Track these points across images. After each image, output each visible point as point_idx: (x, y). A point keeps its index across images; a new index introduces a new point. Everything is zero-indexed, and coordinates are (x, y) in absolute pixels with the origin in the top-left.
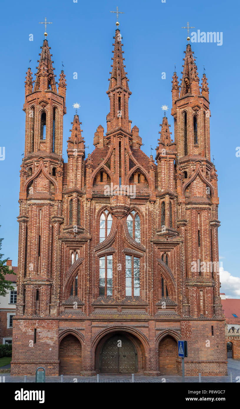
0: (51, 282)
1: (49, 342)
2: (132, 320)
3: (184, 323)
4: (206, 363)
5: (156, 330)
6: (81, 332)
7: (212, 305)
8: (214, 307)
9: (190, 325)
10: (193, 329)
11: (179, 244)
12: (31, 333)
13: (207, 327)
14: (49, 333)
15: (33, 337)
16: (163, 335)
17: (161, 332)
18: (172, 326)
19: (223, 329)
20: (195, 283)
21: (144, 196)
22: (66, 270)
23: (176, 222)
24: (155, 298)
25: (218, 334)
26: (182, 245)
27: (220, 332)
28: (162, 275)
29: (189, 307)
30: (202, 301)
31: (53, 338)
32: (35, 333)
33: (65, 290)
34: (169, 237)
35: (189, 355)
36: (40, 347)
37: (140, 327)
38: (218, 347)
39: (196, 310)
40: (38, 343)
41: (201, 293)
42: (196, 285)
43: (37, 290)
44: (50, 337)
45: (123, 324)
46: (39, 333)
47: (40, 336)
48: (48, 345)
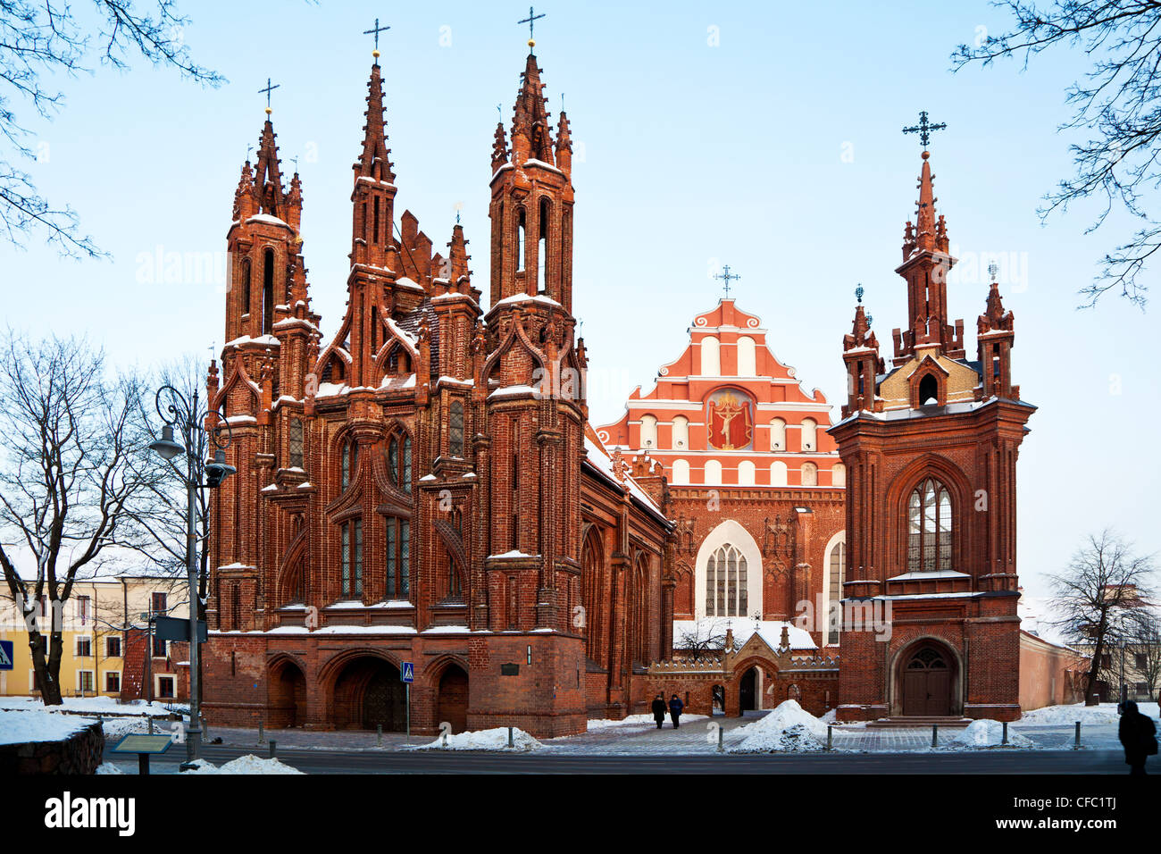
0: (257, 574)
1: (254, 674)
3: (476, 642)
4: (513, 714)
5: (426, 654)
6: (302, 658)
7: (533, 605)
8: (537, 608)
9: (487, 646)
10: (494, 652)
11: (471, 487)
12: (227, 659)
13: (518, 649)
14: (253, 660)
15: (230, 665)
16: (438, 664)
17: (434, 657)
18: (455, 646)
19: (549, 652)
20: (496, 564)
21: (405, 397)
22: (281, 550)
23: (470, 442)
24: (428, 596)
25: (540, 660)
26: (478, 490)
27: (543, 657)
28: (447, 552)
29: (488, 611)
30: (514, 598)
31: (259, 668)
32: (233, 659)
33: (280, 587)
34: (450, 475)
35: (483, 700)
36: (240, 682)
37: (396, 649)
38: (538, 685)
39: (498, 616)
40: (237, 675)
41: (513, 582)
42: (497, 566)
43: (236, 586)
44: (254, 665)
45: (368, 645)
46: (239, 658)
47: (239, 663)
48: (252, 678)
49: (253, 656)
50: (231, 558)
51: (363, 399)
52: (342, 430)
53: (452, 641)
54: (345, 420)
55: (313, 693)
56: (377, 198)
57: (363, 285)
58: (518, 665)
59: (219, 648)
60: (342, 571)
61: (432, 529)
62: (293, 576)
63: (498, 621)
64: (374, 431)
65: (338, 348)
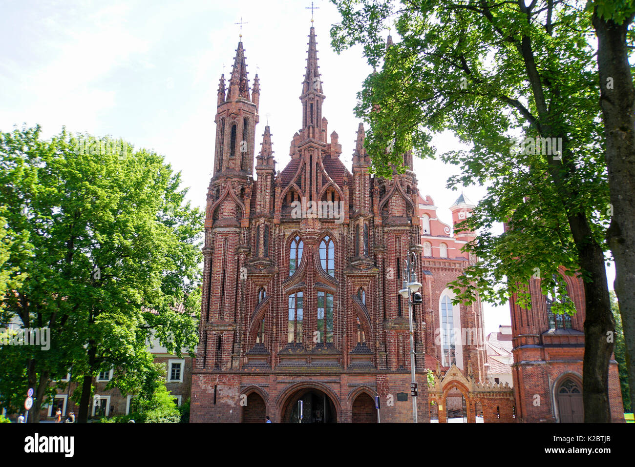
0: (235, 327)
1: (230, 402)
2: (322, 374)
3: (380, 377)
5: (349, 386)
6: (266, 389)
8: (415, 355)
9: (387, 380)
11: (375, 276)
12: (212, 391)
14: (230, 391)
15: (213, 396)
16: (357, 393)
17: (355, 388)
18: (367, 381)
23: (373, 248)
24: (349, 345)
25: (420, 391)
26: (379, 278)
27: (421, 388)
28: (357, 316)
29: (387, 357)
30: (402, 348)
31: (234, 397)
32: (215, 391)
33: (250, 336)
34: (364, 268)
35: (386, 418)
36: (220, 409)
37: (330, 382)
38: (419, 408)
40: (217, 403)
41: (402, 338)
42: (392, 327)
43: (220, 336)
44: (230, 395)
45: (311, 379)
46: (220, 390)
47: (220, 394)
48: (228, 406)
49: (230, 388)
50: (217, 315)
53: (366, 377)
54: (296, 228)
58: (407, 394)
59: (205, 383)
61: (350, 301)
62: (257, 329)
63: (394, 364)
64: (317, 238)
65: (295, 185)
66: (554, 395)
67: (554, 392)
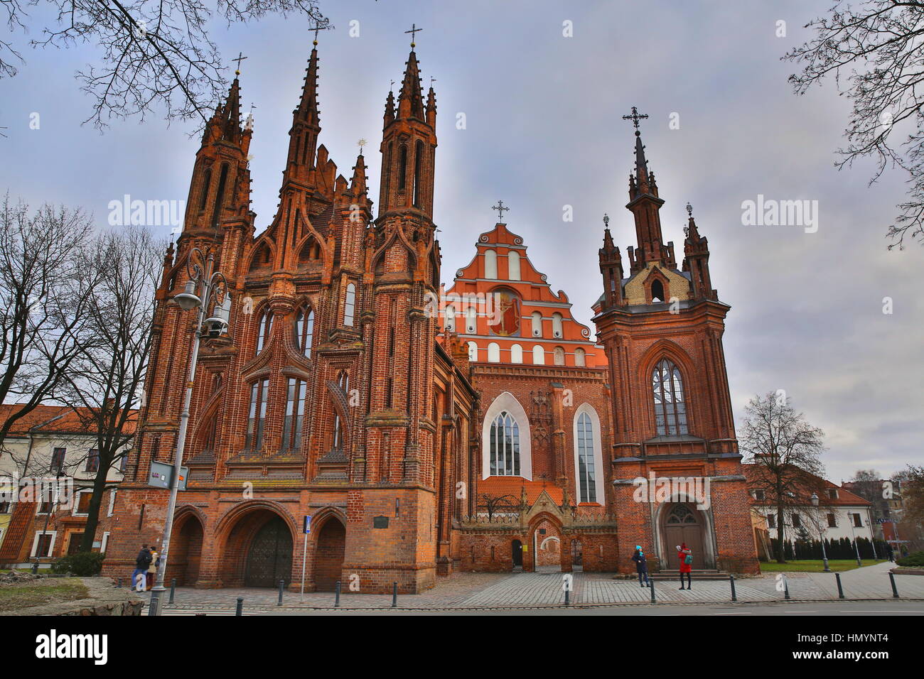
0: (176, 427)
1: (159, 526)
2: (276, 490)
3: (353, 494)
4: (382, 568)
5: (311, 507)
6: (204, 510)
7: (401, 459)
8: (404, 462)
9: (362, 498)
10: (367, 504)
11: (358, 354)
12: (137, 512)
13: (389, 501)
14: (160, 512)
15: (139, 518)
16: (320, 517)
17: (318, 510)
18: (336, 499)
19: (414, 504)
20: (375, 421)
21: (314, 278)
22: (200, 406)
23: (359, 316)
24: (317, 450)
25: (405, 513)
26: (363, 356)
27: (408, 510)
28: (335, 410)
29: (365, 465)
30: (387, 452)
32: (142, 512)
33: (194, 439)
34: (343, 342)
35: (357, 553)
36: (145, 536)
37: (287, 502)
38: (403, 538)
39: (374, 470)
40: (143, 529)
41: (387, 438)
42: (375, 423)
43: (157, 439)
44: (160, 518)
45: (262, 497)
46: (148, 511)
47: (147, 516)
48: (155, 532)
49: (160, 509)
50: (158, 412)
51: (283, 279)
52: (262, 303)
53: (334, 494)
54: (266, 295)
55: (209, 548)
56: (307, 134)
57: (292, 193)
58: (387, 518)
59: (131, 501)
60: (248, 426)
61: (325, 389)
62: (206, 430)
63: (373, 475)
64: (288, 305)
65: (268, 238)
66: (658, 526)
67: (657, 522)
